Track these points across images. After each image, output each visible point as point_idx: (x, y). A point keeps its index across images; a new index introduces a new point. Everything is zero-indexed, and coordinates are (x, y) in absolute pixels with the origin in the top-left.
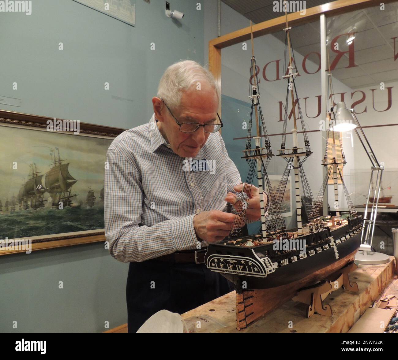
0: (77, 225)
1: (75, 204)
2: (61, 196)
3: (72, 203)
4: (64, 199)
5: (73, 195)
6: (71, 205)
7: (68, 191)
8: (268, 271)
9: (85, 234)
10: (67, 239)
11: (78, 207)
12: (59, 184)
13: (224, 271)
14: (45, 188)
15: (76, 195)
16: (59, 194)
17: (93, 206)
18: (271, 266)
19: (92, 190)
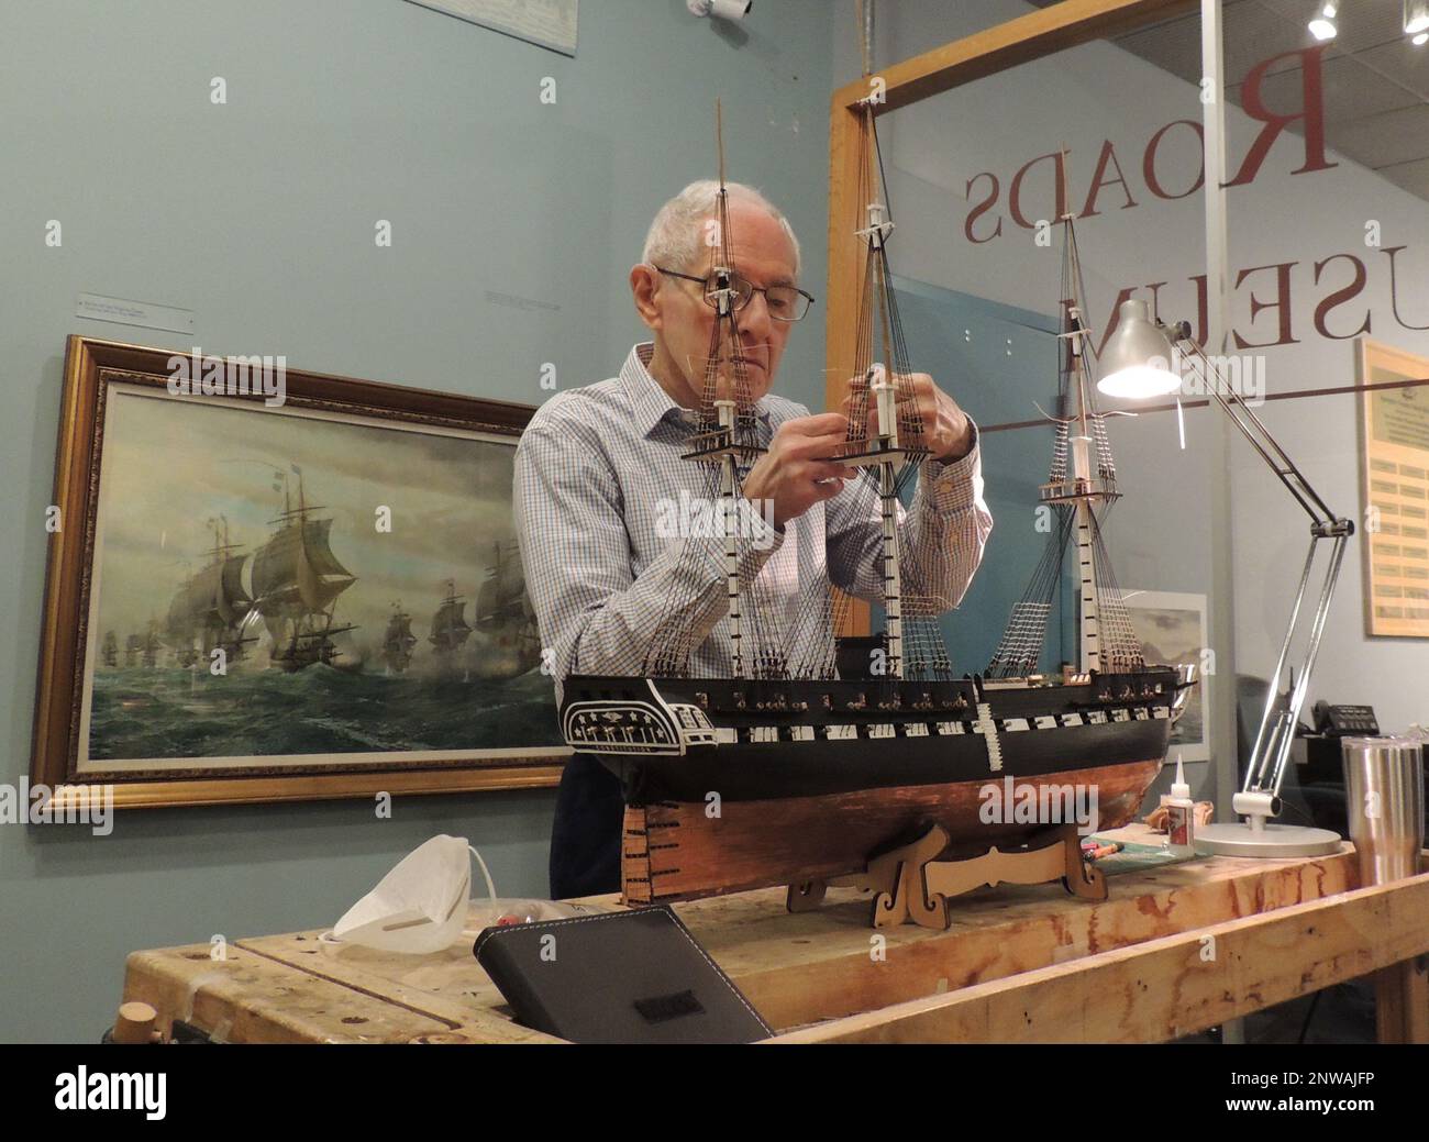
0: (346, 730)
1: (344, 657)
2: (301, 627)
3: (335, 655)
4: (310, 639)
5: (339, 626)
6: (332, 660)
7: (323, 613)
8: (687, 736)
9: (372, 764)
10: (310, 775)
11: (353, 670)
12: (295, 587)
13: (600, 748)
14: (252, 598)
15: (347, 628)
16: (294, 622)
17: (405, 670)
18: (699, 727)
19: (404, 612)
